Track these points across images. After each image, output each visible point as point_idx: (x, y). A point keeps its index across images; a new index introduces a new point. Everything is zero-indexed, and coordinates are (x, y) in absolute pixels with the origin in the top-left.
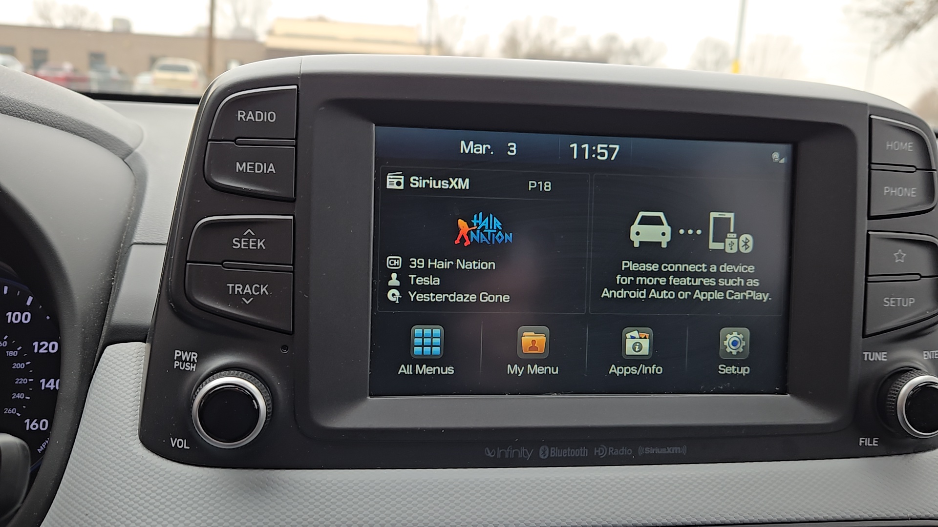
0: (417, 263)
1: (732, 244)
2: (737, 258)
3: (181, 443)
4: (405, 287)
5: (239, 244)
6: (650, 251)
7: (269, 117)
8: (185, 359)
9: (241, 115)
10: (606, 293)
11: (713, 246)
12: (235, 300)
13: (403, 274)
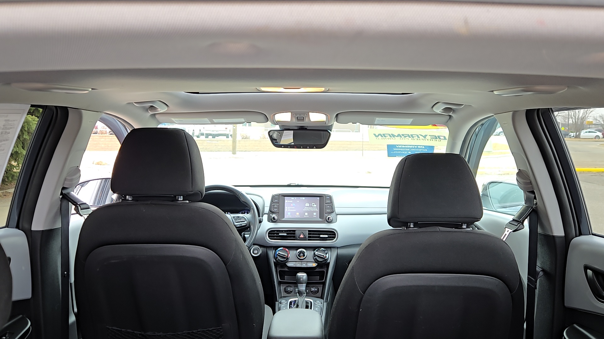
0: (288, 208)
1: (314, 206)
2: (315, 207)
3: (271, 221)
4: (287, 209)
5: (275, 206)
6: (307, 206)
7: (277, 197)
8: (271, 215)
9: (275, 197)
10: (304, 210)
11: (313, 206)
12: (275, 210)
13: (287, 208)
